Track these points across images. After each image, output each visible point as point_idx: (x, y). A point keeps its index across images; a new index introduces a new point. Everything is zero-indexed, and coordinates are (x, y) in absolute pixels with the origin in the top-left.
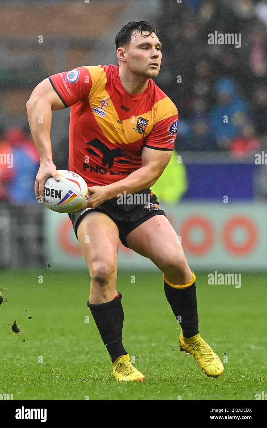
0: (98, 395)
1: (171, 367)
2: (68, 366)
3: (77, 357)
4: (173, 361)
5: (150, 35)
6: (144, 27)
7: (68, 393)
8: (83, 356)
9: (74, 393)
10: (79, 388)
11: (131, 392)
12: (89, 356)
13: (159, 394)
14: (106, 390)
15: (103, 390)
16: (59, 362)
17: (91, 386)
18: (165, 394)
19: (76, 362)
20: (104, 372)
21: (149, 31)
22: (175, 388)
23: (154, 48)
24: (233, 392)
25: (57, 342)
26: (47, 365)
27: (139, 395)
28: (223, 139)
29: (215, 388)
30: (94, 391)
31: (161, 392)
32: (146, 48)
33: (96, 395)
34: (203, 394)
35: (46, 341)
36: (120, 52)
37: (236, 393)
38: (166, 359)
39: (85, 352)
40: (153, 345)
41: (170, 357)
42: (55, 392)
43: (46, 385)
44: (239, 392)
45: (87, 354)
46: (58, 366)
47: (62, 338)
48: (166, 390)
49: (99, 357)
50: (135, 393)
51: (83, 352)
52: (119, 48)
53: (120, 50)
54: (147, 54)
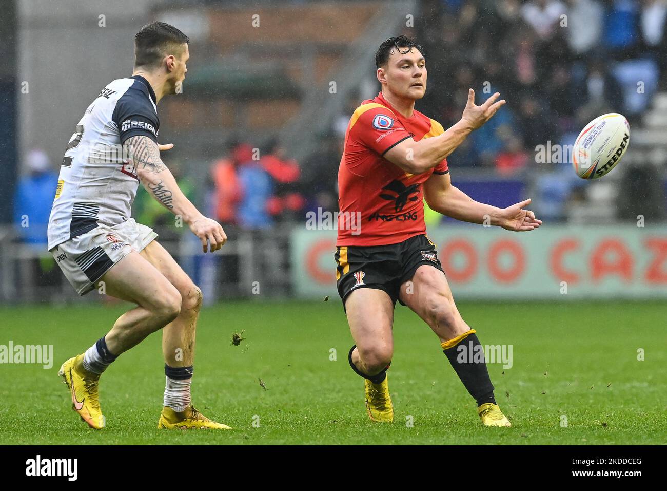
0: (351, 437)
1: (431, 406)
2: (318, 406)
3: (328, 396)
4: (434, 399)
5: (410, 50)
6: (402, 42)
7: (318, 436)
8: (334, 395)
9: (324, 436)
10: (331, 430)
11: (388, 434)
12: (341, 395)
13: (418, 437)
14: (359, 432)
15: (356, 432)
16: (308, 401)
17: (343, 428)
18: (425, 436)
19: (327, 401)
20: (357, 412)
21: (409, 47)
22: (436, 429)
23: (416, 65)
24: (499, 434)
25: (306, 379)
26: (295, 404)
27: (396, 437)
28: (487, 153)
29: (480, 429)
30: (346, 433)
31: (421, 433)
32: (407, 67)
33: (349, 437)
34: (466, 435)
35: (293, 378)
36: (380, 73)
37: (503, 435)
38: (425, 398)
39: (337, 390)
40: (411, 382)
41: (429, 396)
42: (304, 434)
43: (293, 427)
44: (507, 433)
45: (339, 392)
46: (307, 406)
47: (311, 375)
48: (426, 432)
49: (351, 396)
50: (393, 436)
51: (333, 390)
52: (379, 69)
53: (379, 71)
54: (408, 73)
